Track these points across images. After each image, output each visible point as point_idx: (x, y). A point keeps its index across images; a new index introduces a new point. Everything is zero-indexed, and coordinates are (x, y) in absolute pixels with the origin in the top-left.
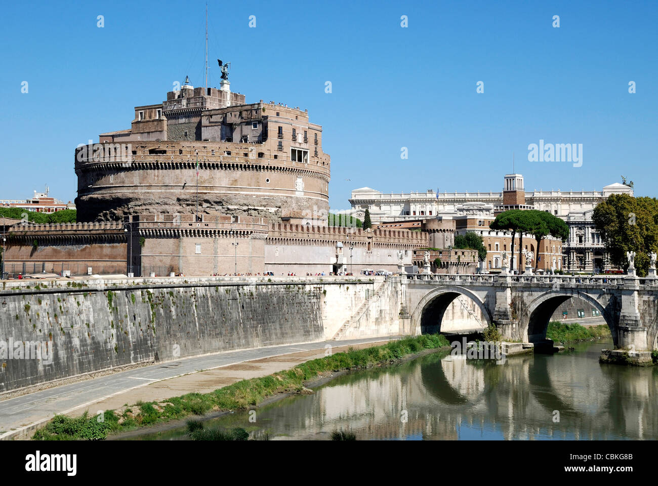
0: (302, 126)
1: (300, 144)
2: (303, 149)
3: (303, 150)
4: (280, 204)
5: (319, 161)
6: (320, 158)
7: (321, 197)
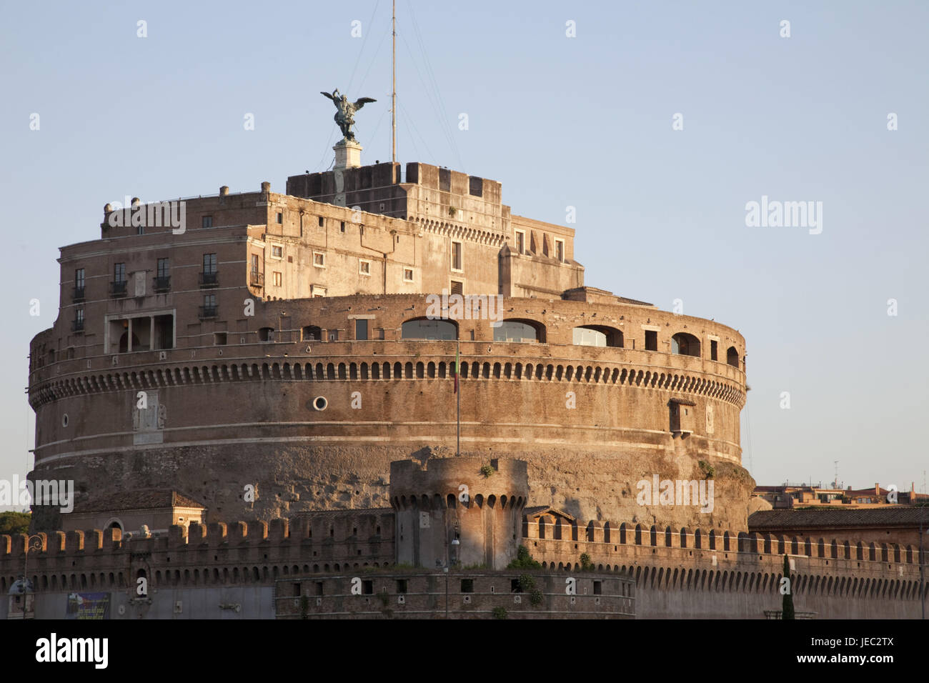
0: (151, 248)
1: (140, 300)
2: (150, 310)
3: (151, 314)
5: (228, 332)
6: (238, 321)
7: (259, 437)
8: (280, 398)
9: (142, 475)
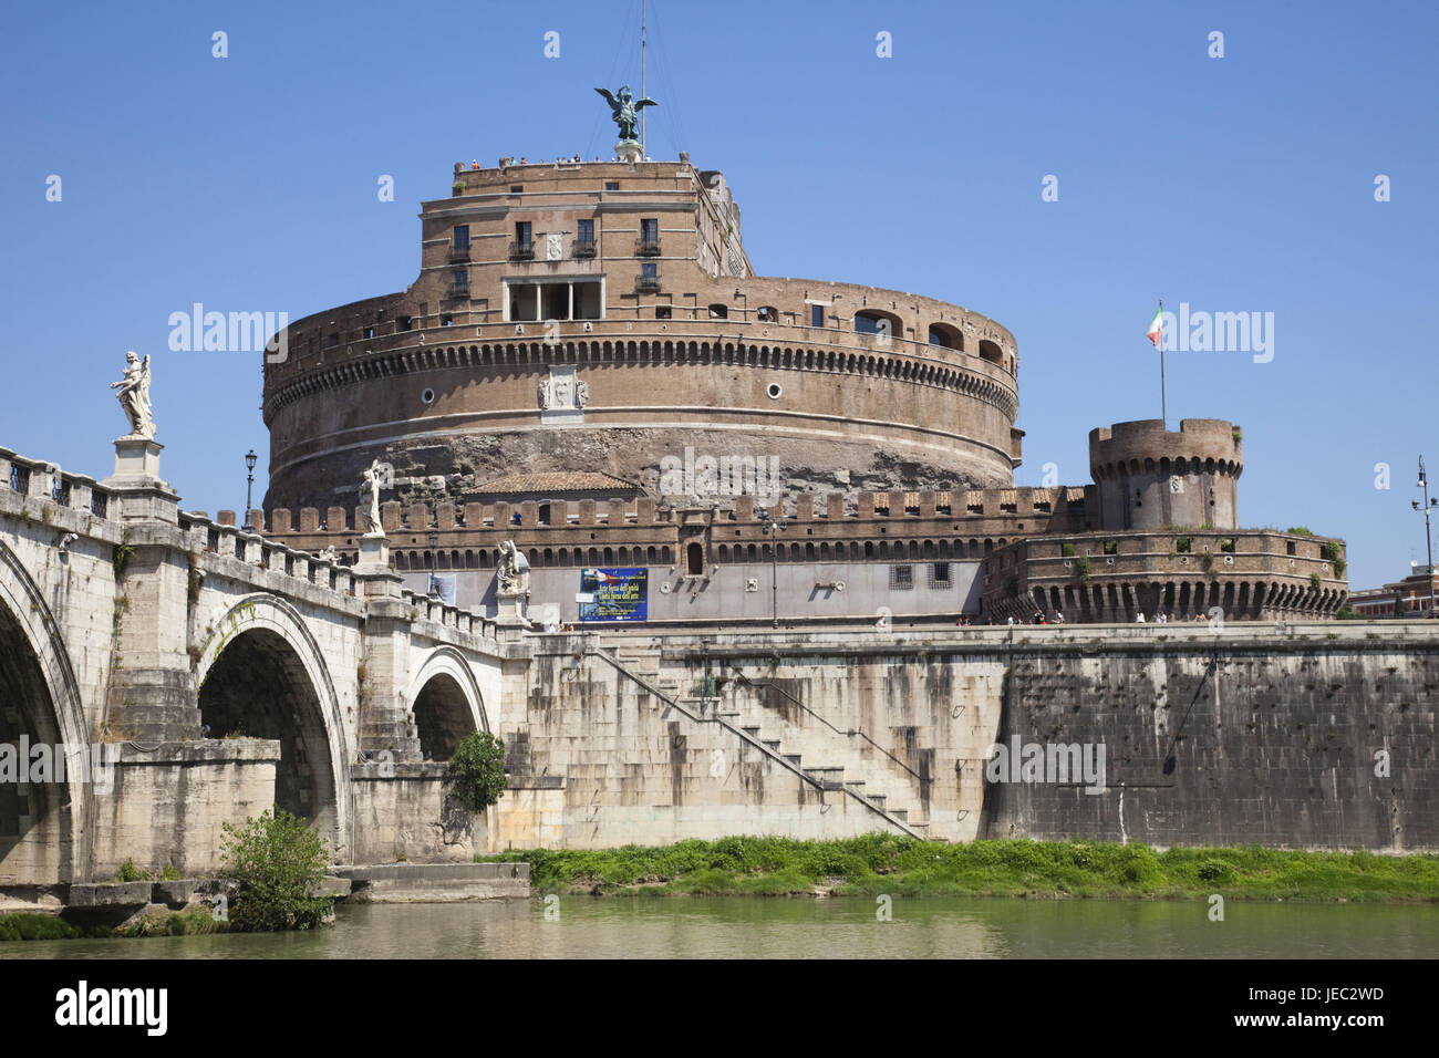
0: (569, 209)
1: (554, 264)
2: (568, 276)
3: (570, 281)
4: (466, 461)
5: (673, 306)
6: (686, 295)
7: (707, 421)
8: (731, 382)
9: (555, 457)
